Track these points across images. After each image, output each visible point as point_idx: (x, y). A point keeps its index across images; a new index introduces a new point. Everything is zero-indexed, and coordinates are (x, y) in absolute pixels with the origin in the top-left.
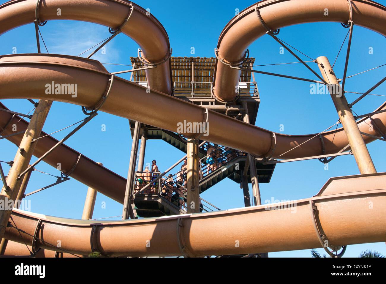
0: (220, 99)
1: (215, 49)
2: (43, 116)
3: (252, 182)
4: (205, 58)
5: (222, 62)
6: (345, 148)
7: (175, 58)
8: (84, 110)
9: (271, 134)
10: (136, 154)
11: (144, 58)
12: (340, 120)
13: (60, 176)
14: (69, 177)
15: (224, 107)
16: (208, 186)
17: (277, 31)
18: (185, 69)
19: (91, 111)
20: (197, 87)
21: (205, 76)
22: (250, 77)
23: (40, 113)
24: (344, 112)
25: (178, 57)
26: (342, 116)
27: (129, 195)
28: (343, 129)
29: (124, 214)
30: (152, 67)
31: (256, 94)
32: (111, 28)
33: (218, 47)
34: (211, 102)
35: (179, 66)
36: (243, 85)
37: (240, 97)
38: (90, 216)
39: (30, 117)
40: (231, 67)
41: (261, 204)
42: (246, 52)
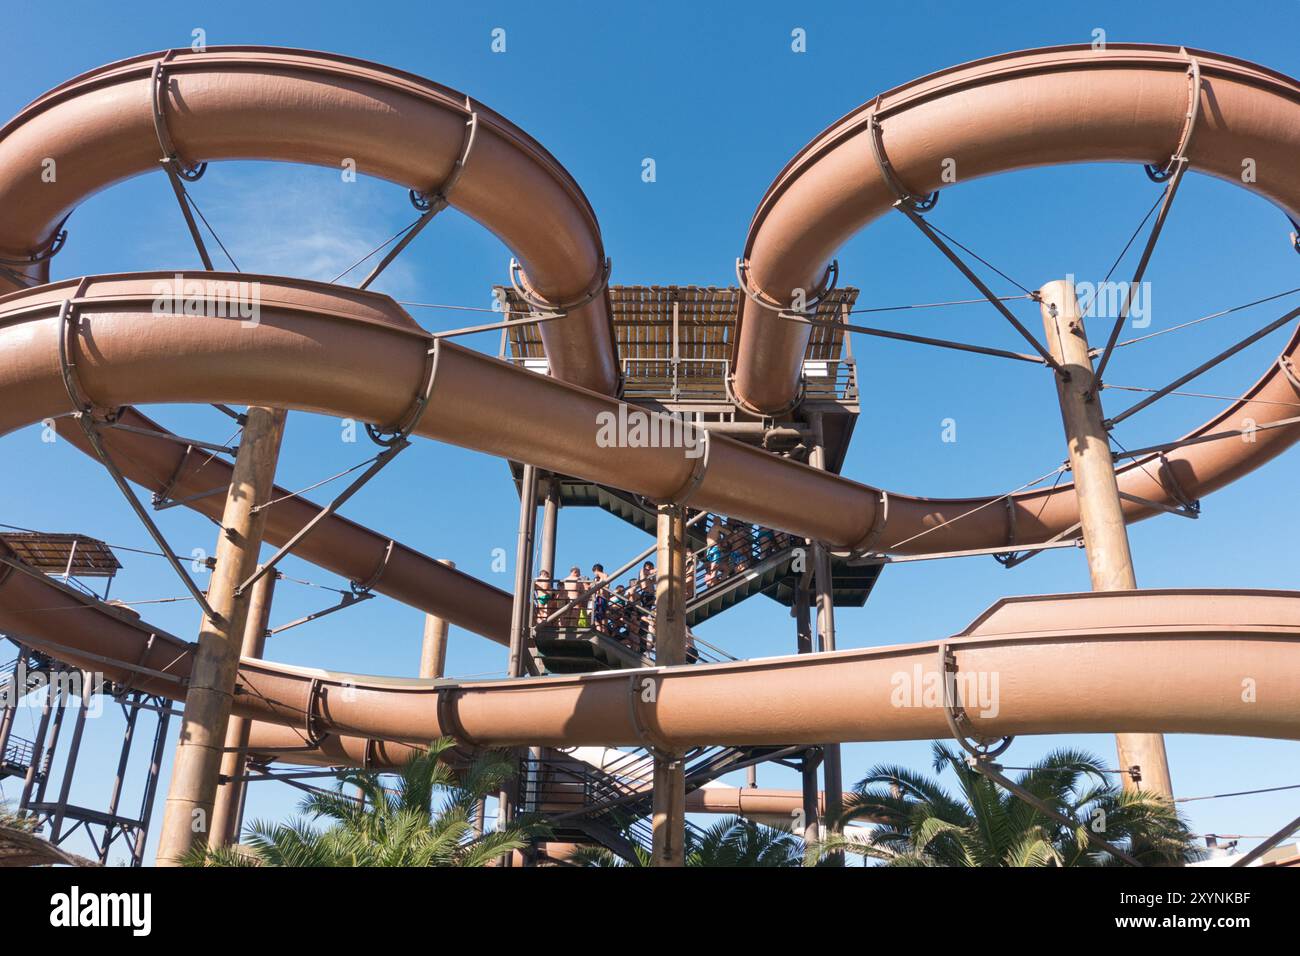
0: (749, 406)
1: (738, 259)
2: (267, 449)
3: (818, 605)
4: (713, 290)
5: (756, 300)
6: (1067, 532)
7: (626, 289)
8: (374, 434)
9: (877, 494)
10: (530, 540)
11: (528, 288)
12: (1069, 461)
13: (350, 590)
14: (371, 592)
15: (759, 426)
16: (713, 610)
17: (931, 198)
18: (656, 323)
19: (392, 436)
20: (691, 373)
21: (712, 343)
22: (840, 344)
23: (258, 441)
24: (1086, 441)
25: (632, 286)
26: (1078, 454)
27: (521, 630)
28: (1072, 487)
29: (512, 667)
30: (554, 315)
31: (851, 391)
32: (418, 192)
33: (747, 256)
34: (724, 414)
35: (638, 312)
36: (815, 368)
37: (806, 402)
38: (439, 671)
39: (234, 452)
40: (781, 315)
41: (834, 648)
42: (829, 269)
